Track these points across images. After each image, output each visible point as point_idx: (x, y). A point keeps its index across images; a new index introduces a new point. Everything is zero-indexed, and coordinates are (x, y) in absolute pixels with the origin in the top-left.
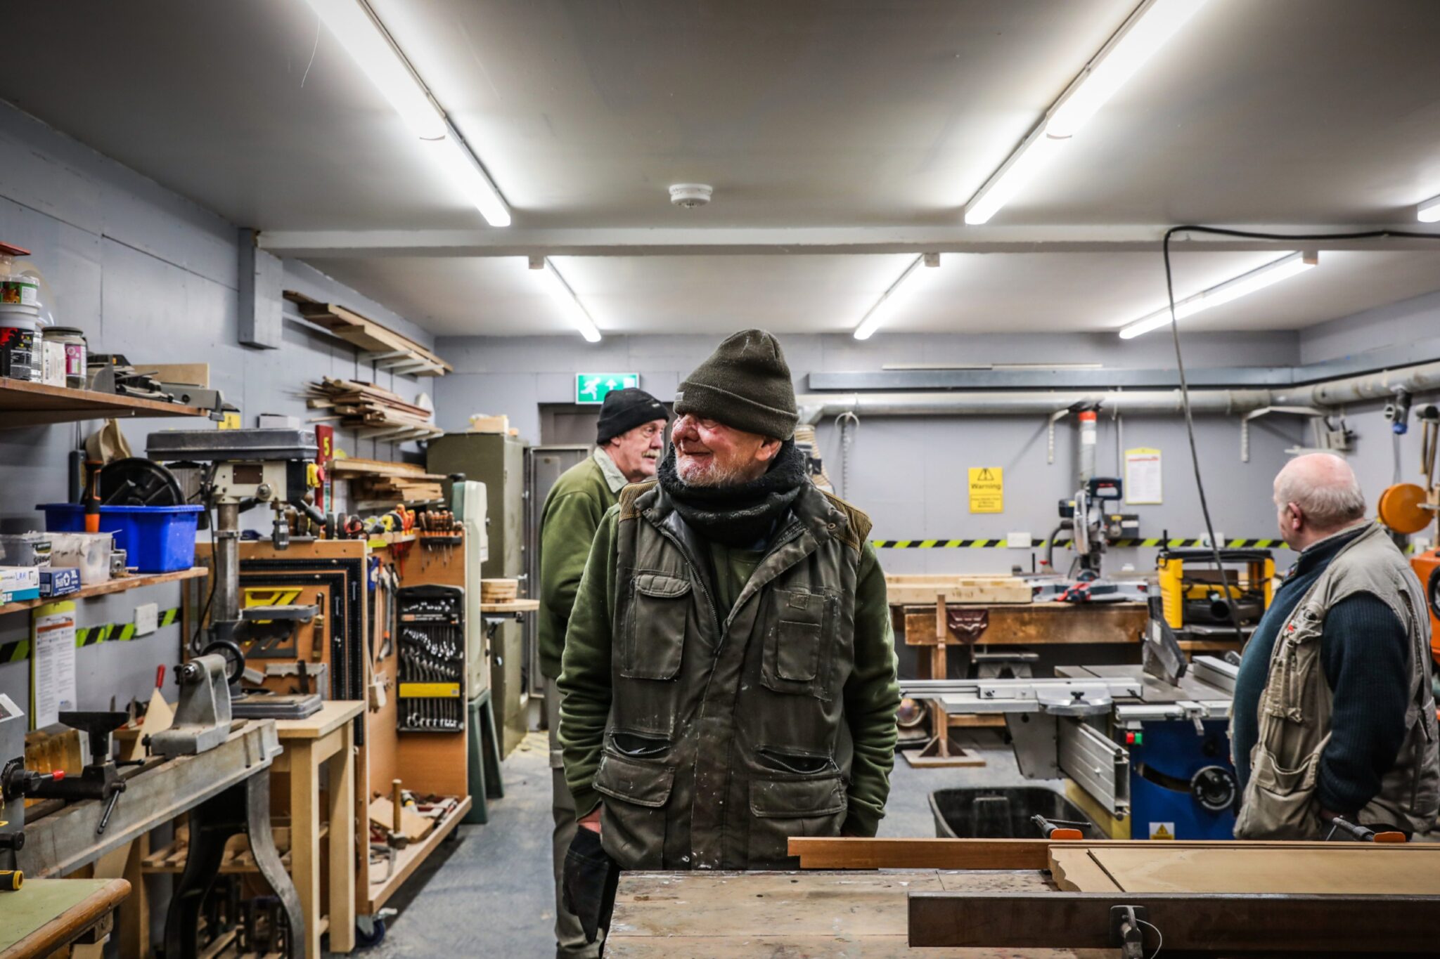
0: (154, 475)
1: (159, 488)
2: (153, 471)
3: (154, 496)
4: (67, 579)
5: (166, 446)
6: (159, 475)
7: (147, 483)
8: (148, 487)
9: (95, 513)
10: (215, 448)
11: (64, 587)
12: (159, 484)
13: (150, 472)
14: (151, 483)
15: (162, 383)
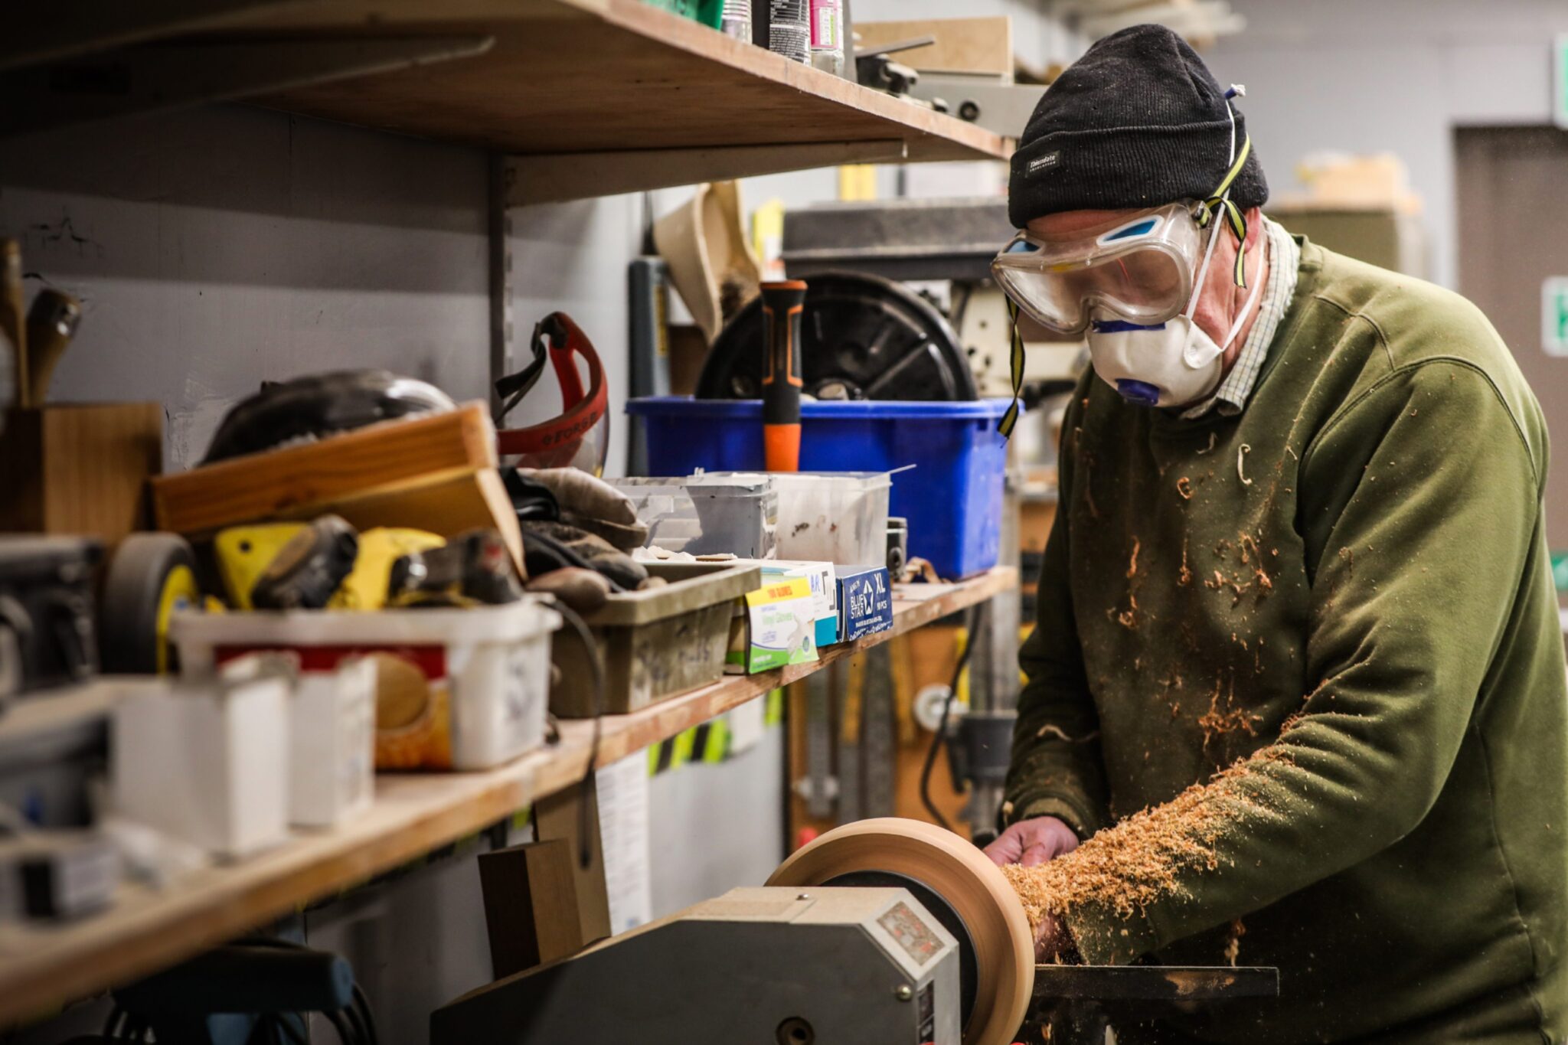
0: (891, 319)
1: (904, 354)
2: (888, 308)
3: (890, 374)
4: (868, 596)
5: (833, 244)
6: (905, 319)
7: (871, 343)
8: (874, 350)
9: (792, 421)
10: (965, 248)
11: (866, 617)
12: (906, 342)
13: (878, 311)
14: (882, 340)
15: (920, 72)
